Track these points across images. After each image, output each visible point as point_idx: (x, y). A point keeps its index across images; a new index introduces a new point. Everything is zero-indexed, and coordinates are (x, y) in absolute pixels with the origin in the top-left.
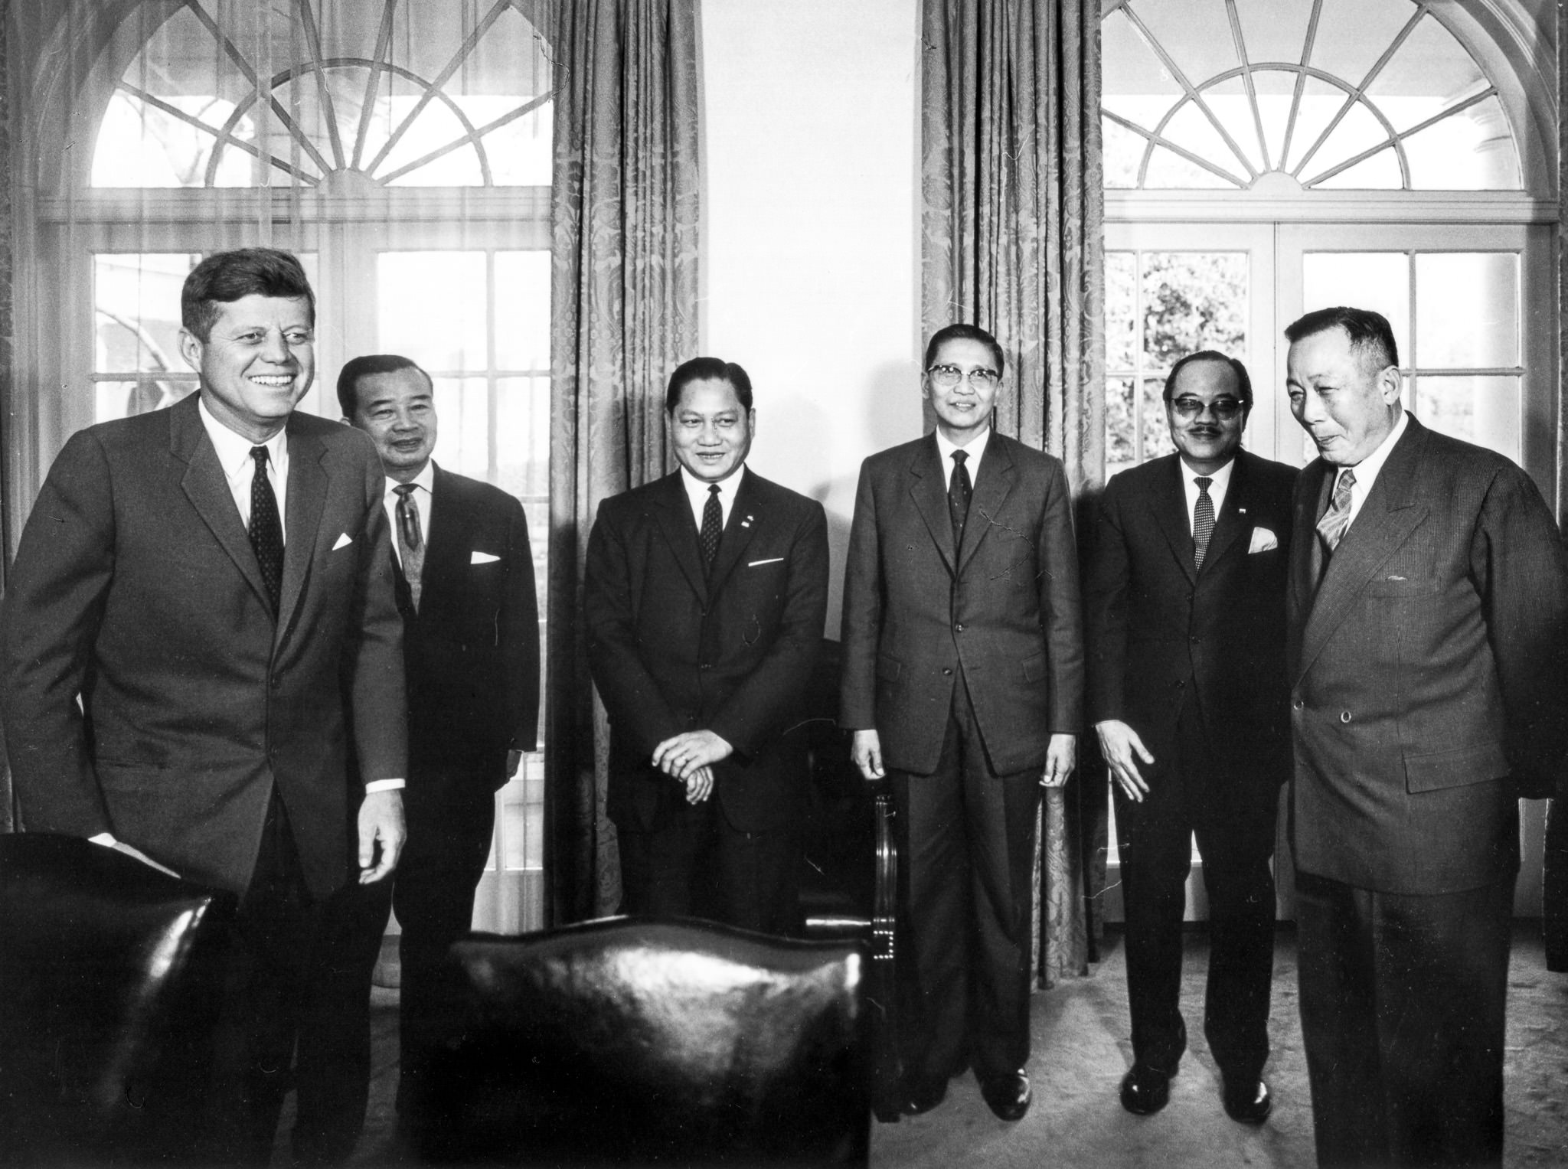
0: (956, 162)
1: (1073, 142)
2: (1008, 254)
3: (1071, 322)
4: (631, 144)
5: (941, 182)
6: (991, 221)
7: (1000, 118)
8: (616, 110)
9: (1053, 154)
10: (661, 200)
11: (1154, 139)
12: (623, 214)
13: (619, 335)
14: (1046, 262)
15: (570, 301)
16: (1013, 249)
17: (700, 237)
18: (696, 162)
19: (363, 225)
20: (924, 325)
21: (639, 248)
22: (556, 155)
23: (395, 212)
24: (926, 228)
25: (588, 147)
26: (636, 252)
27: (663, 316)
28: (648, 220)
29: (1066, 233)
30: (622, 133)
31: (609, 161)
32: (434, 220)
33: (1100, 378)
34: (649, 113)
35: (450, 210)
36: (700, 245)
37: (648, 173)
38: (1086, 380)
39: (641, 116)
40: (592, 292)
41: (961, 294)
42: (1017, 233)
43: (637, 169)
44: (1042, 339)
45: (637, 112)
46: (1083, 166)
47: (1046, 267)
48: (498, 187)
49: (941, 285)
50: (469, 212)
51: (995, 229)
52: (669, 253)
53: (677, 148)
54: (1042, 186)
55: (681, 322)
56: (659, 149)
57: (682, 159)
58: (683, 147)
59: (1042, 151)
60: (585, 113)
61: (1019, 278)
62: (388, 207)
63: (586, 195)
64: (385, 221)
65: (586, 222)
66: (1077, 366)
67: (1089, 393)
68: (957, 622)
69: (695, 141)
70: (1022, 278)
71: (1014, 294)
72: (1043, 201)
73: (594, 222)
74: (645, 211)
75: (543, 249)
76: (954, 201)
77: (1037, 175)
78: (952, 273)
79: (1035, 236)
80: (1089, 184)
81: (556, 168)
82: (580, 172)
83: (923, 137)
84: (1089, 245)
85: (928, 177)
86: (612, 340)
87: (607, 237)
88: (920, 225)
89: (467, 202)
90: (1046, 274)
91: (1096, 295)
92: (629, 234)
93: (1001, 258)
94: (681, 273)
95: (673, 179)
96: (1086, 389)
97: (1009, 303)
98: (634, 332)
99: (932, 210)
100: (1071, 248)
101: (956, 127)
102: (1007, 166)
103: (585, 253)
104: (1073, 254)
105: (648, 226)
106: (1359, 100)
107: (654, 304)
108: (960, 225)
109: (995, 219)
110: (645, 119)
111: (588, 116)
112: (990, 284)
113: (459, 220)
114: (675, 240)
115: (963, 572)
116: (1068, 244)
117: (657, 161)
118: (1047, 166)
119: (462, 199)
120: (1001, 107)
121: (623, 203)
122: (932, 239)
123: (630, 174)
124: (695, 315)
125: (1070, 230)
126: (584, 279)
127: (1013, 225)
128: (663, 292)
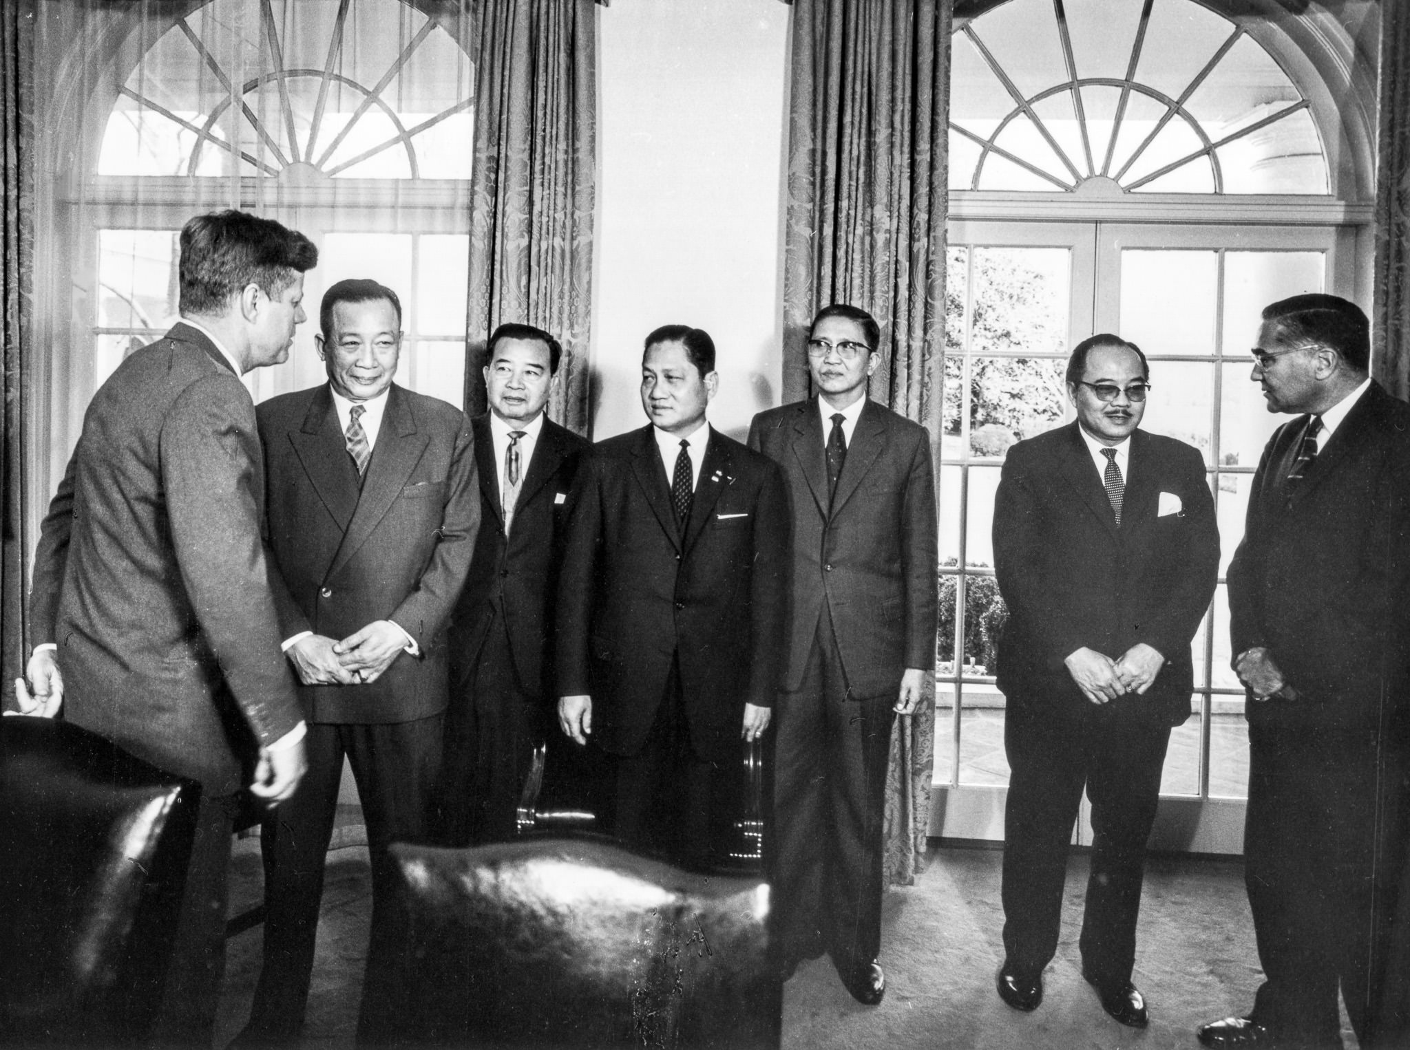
0: (819, 162)
1: (924, 146)
2: (863, 243)
3: (917, 305)
4: (539, 141)
5: (804, 179)
6: (849, 214)
7: (860, 123)
8: (528, 112)
9: (906, 156)
10: (563, 189)
11: (988, 146)
12: (531, 202)
13: (524, 306)
14: (897, 251)
15: (485, 276)
16: (867, 239)
17: (595, 223)
18: (594, 157)
19: (314, 210)
20: (786, 304)
21: (544, 231)
22: (475, 150)
23: (341, 198)
24: (791, 218)
25: (503, 143)
26: (541, 234)
27: (562, 291)
28: (552, 207)
29: (915, 226)
30: (532, 132)
31: (521, 156)
32: (372, 207)
33: (939, 356)
34: (555, 114)
35: (386, 198)
36: (594, 230)
37: (553, 166)
38: (927, 356)
39: (548, 117)
40: (504, 268)
41: (820, 277)
42: (871, 224)
43: (543, 163)
44: (891, 319)
45: (545, 114)
46: (932, 167)
47: (896, 256)
48: (424, 180)
49: (802, 271)
50: (401, 200)
51: (852, 221)
52: (568, 236)
53: (578, 145)
54: (896, 183)
55: (577, 296)
56: (562, 146)
57: (582, 155)
58: (583, 144)
59: (896, 153)
60: (501, 114)
61: (872, 264)
62: (335, 194)
63: (501, 185)
64: (333, 207)
65: (500, 207)
66: (921, 344)
67: (930, 369)
68: (827, 562)
69: (593, 139)
70: (876, 264)
71: (867, 279)
72: (896, 197)
73: (506, 208)
74: (549, 199)
75: (461, 233)
76: (815, 196)
77: (891, 173)
78: (812, 260)
79: (888, 227)
80: (936, 183)
81: (476, 161)
82: (496, 164)
83: (791, 138)
84: (934, 237)
85: (794, 174)
86: (520, 310)
87: (517, 220)
88: (786, 217)
89: (400, 192)
90: (897, 262)
91: (938, 282)
92: (535, 219)
93: (857, 246)
94: (578, 253)
95: (573, 171)
96: (927, 365)
97: (862, 287)
98: (537, 304)
99: (796, 204)
100: (919, 240)
101: (819, 131)
102: (865, 165)
103: (498, 234)
104: (921, 244)
105: (551, 212)
106: (1178, 113)
107: (555, 280)
108: (820, 217)
109: (852, 212)
110: (552, 120)
111: (504, 116)
112: (846, 270)
113: (393, 207)
114: (574, 225)
115: (834, 519)
116: (916, 236)
117: (561, 157)
118: (901, 166)
119: (396, 189)
120: (861, 112)
121: (531, 192)
122: (796, 229)
123: (538, 167)
124: (589, 291)
125: (918, 223)
126: (498, 257)
127: (868, 218)
128: (563, 269)
